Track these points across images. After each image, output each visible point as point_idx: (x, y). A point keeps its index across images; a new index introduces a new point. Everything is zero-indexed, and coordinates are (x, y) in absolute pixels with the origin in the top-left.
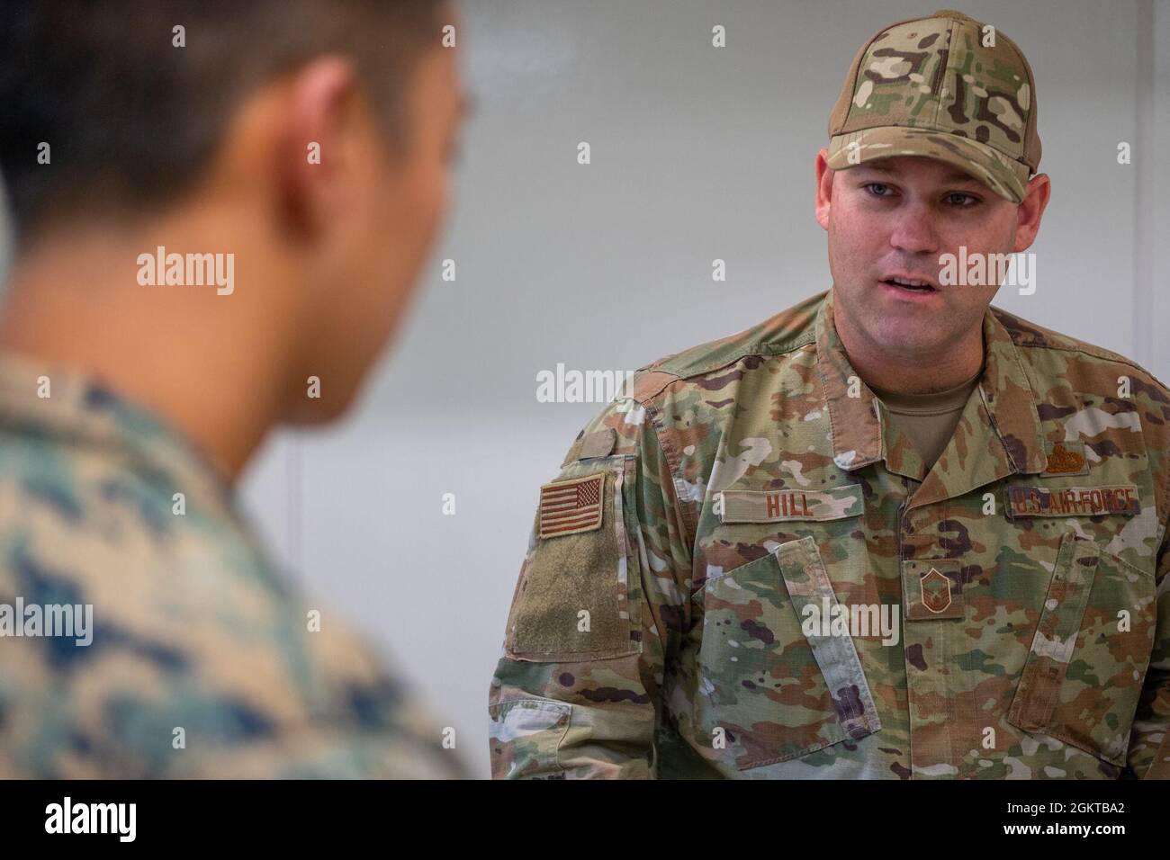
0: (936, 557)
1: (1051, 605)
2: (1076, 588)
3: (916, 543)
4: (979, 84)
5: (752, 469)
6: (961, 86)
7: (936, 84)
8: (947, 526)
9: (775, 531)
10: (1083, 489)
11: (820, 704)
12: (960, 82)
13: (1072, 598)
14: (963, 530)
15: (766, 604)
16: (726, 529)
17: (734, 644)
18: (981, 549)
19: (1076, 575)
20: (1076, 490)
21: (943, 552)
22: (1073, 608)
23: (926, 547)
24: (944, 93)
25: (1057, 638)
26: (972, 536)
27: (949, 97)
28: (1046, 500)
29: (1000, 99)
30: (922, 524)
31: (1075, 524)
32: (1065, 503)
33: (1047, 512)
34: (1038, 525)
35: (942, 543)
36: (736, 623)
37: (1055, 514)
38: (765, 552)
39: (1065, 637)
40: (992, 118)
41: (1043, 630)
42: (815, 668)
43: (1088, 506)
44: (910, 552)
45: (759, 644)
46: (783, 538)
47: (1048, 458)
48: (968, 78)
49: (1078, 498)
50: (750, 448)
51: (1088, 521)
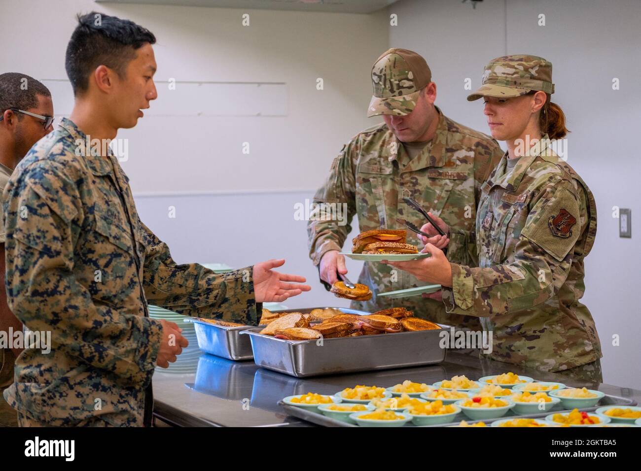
0: (409, 186)
1: (436, 202)
2: (443, 198)
3: (404, 182)
4: (396, 80)
5: (371, 159)
6: (391, 83)
7: (385, 85)
8: (413, 178)
9: (372, 176)
10: (452, 172)
11: (378, 222)
12: (390, 82)
13: (441, 200)
14: (417, 180)
15: (367, 194)
16: (361, 174)
17: (360, 204)
18: (420, 185)
19: (444, 194)
20: (450, 172)
21: (411, 185)
22: (441, 203)
23: (406, 183)
24: (387, 86)
25: (436, 211)
26: (419, 181)
27: (389, 87)
28: (440, 174)
29: (403, 81)
30: (406, 177)
31: (447, 181)
32: (446, 175)
33: (440, 177)
34: (437, 181)
35: (412, 182)
36: (361, 198)
37: (442, 178)
38: (369, 181)
39: (438, 210)
40: (403, 87)
41: (433, 208)
42: (377, 212)
43: (452, 177)
44: (402, 184)
45: (365, 204)
46: (374, 178)
47: (445, 163)
48: (392, 80)
49: (450, 174)
50: (372, 154)
51: (452, 181)
